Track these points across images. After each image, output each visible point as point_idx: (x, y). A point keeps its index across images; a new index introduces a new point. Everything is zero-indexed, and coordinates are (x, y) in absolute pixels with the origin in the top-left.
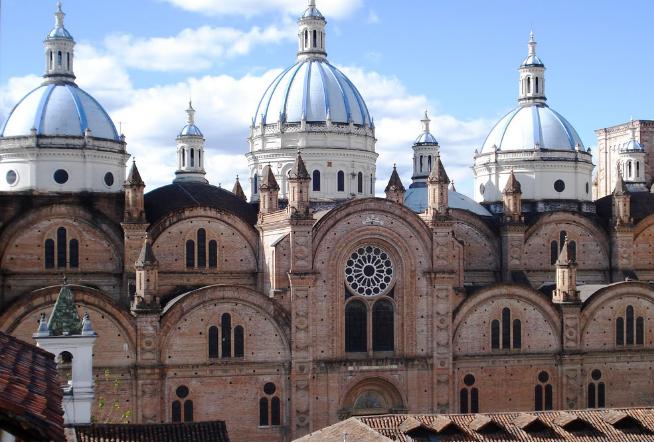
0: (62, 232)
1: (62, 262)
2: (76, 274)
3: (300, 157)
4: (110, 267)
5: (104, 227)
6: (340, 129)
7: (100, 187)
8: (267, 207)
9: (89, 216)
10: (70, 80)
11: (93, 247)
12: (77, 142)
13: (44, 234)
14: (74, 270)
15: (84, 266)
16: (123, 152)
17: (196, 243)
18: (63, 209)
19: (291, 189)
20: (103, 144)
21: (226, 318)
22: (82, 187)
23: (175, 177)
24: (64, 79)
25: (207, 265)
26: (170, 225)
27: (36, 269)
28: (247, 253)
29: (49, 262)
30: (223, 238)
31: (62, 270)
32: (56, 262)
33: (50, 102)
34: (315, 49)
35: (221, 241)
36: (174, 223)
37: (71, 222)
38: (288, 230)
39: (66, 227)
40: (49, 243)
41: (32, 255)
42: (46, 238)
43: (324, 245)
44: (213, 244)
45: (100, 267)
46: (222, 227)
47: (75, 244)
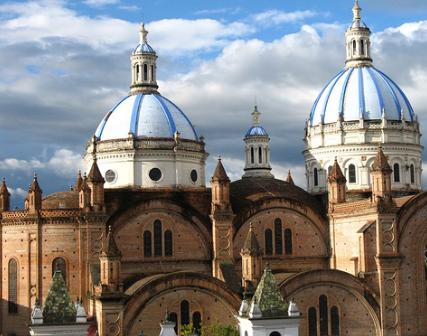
0: (158, 224)
1: (158, 251)
2: (170, 261)
3: (381, 152)
4: (200, 255)
5: (194, 219)
6: (394, 126)
7: (187, 183)
8: (336, 197)
9: (179, 209)
10: (154, 89)
11: (185, 237)
12: (167, 143)
13: (142, 225)
14: (168, 259)
15: (177, 254)
16: (203, 151)
17: (273, 231)
18: (158, 204)
19: (375, 180)
20: (189, 145)
21: (323, 299)
22: (173, 183)
23: (244, 173)
24: (150, 88)
25: (284, 251)
26: (251, 216)
27: (136, 258)
28: (318, 240)
29: (147, 251)
30: (296, 227)
31: (158, 258)
32: (153, 252)
33: (142, 109)
34: (363, 57)
35: (295, 229)
36: (254, 214)
37: (165, 215)
38: (375, 217)
39: (162, 220)
40: (147, 234)
41: (132, 245)
42: (144, 230)
43: (408, 230)
44: (288, 232)
45: (191, 256)
46: (295, 217)
47: (169, 235)
